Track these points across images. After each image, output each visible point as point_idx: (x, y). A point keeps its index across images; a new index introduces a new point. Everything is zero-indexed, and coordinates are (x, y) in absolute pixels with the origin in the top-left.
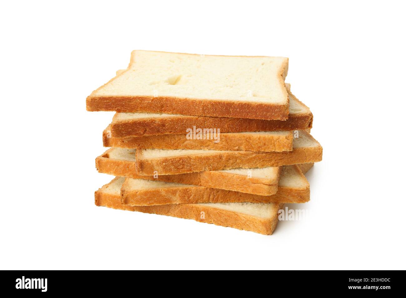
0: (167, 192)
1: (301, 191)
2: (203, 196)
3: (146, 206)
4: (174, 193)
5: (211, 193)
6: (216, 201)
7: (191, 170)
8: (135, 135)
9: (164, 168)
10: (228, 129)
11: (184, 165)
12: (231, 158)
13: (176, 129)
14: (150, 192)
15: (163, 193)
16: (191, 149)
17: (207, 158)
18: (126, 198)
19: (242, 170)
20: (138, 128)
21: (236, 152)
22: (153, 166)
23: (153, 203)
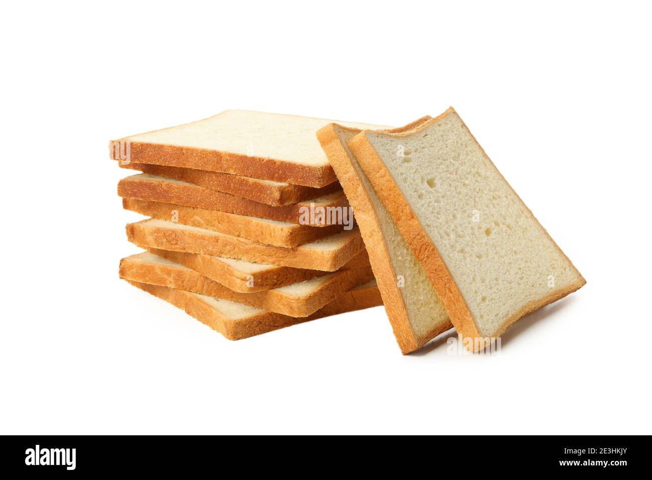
0: (162, 270)
1: (291, 300)
2: (196, 283)
3: (140, 283)
4: (169, 273)
5: (205, 282)
6: (209, 294)
7: (184, 249)
8: (141, 197)
9: (156, 240)
10: (232, 208)
11: (177, 240)
12: (228, 244)
13: (182, 198)
14: (146, 266)
15: (158, 271)
16: (198, 226)
17: (203, 238)
18: (123, 268)
19: (240, 262)
20: (144, 190)
21: (235, 238)
22: (145, 235)
23: (148, 281)
